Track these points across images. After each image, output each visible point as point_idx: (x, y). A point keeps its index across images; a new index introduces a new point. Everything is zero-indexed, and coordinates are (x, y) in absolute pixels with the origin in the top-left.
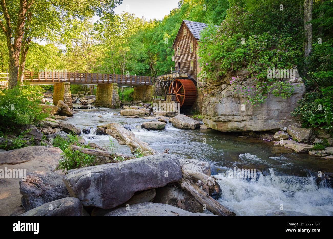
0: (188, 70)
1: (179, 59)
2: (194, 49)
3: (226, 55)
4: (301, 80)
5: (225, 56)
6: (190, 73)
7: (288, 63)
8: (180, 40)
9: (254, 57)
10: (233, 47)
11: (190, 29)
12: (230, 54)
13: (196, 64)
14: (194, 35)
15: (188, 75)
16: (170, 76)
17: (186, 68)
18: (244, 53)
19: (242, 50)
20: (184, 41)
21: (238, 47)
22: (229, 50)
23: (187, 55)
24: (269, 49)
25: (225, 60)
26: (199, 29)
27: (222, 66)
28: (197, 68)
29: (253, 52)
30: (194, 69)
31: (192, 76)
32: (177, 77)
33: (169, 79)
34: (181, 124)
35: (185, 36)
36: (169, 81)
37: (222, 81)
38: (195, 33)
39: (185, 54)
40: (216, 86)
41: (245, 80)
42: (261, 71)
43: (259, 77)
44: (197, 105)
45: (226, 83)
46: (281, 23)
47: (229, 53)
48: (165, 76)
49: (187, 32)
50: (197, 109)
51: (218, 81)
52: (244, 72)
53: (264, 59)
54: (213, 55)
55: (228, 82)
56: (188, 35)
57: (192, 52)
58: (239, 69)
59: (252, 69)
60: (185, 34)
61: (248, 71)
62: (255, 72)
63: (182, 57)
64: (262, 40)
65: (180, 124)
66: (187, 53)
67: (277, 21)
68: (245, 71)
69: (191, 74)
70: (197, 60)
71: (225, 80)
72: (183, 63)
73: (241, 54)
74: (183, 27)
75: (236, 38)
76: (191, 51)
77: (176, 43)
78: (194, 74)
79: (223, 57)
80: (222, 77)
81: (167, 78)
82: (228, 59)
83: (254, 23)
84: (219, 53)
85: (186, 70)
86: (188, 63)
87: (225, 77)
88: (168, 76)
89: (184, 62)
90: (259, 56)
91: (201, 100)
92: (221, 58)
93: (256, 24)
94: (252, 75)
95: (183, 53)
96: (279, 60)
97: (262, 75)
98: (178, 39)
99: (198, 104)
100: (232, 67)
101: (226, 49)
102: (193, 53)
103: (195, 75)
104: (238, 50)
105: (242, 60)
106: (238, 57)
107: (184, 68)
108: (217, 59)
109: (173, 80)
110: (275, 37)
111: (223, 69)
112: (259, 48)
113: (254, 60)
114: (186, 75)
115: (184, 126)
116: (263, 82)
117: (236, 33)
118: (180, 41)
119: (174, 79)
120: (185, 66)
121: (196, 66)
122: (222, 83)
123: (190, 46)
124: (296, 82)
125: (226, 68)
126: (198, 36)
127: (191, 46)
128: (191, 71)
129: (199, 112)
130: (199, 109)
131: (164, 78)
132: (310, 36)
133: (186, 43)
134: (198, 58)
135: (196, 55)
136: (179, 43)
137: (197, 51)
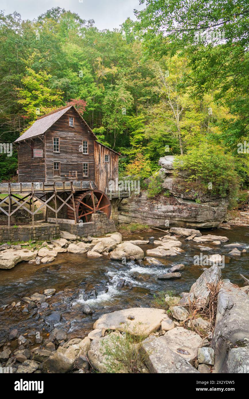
0: (79, 175)
6: (83, 180)
8: (60, 129)
20: (70, 134)
23: (77, 155)
30: (90, 176)
35: (73, 128)
49: (77, 124)
63: (63, 155)
72: (66, 165)
86: (79, 166)
89: (70, 165)
95: (68, 151)
98: (55, 127)
102: (88, 155)
107: (68, 172)
120: (72, 170)
121: (94, 173)
123: (83, 145)
128: (85, 178)
133: (75, 139)
134: (97, 163)
135: (94, 159)
136: (58, 133)
137: (96, 155)
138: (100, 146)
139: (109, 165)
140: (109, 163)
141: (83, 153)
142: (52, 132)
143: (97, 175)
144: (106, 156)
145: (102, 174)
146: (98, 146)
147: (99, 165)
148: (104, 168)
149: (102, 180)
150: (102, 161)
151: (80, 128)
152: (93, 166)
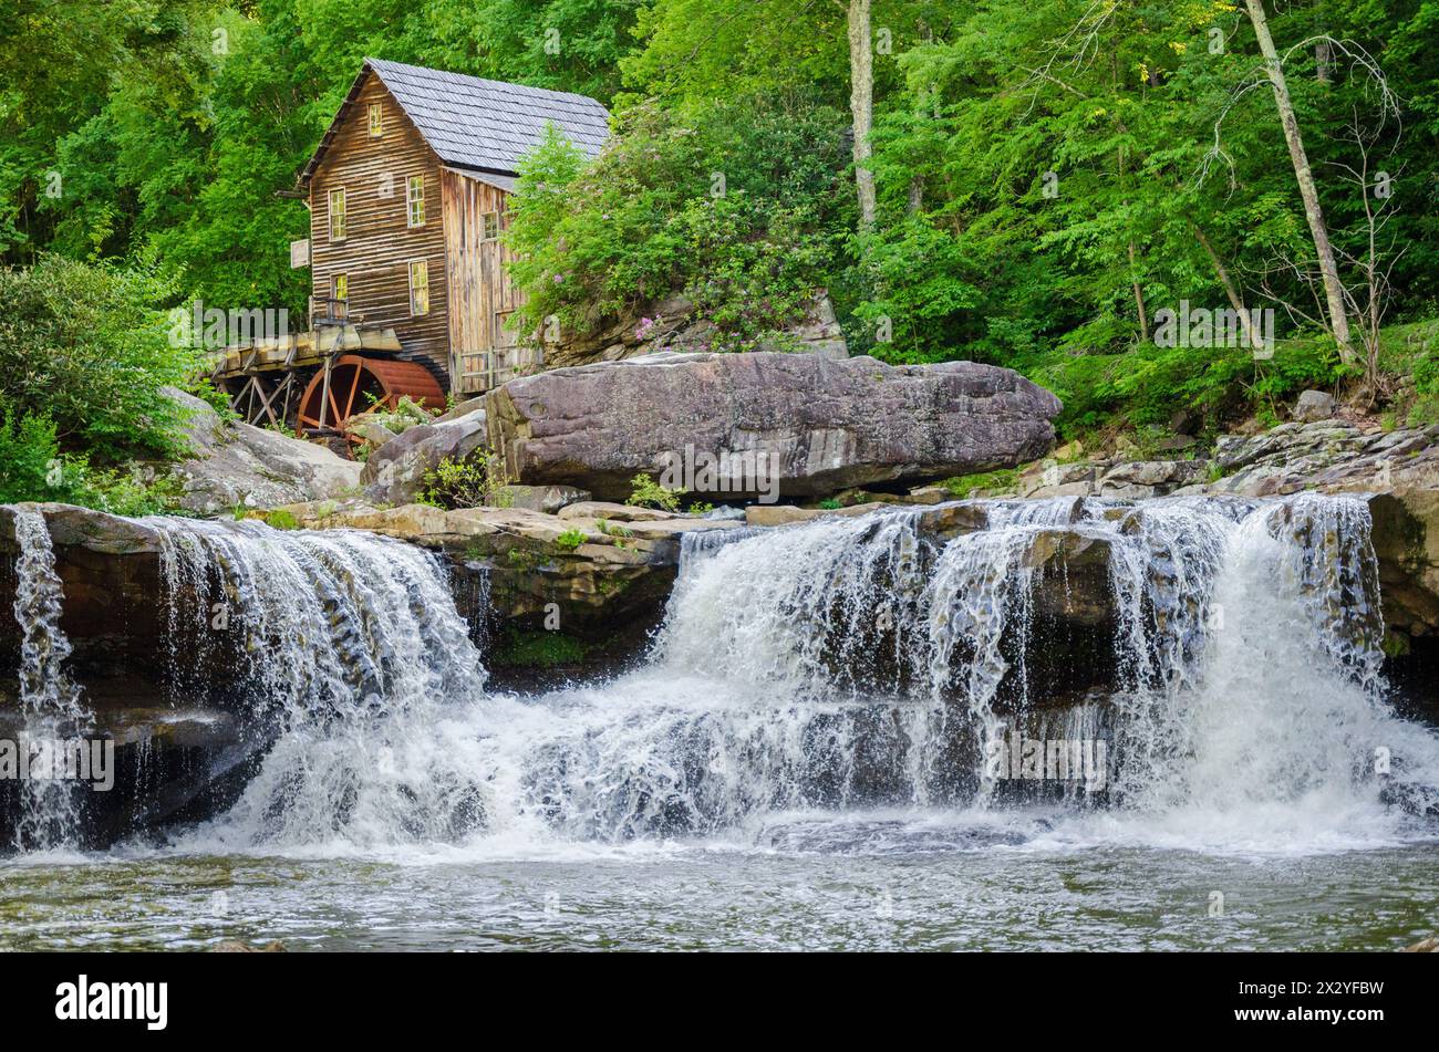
0: (396, 313)
1: (334, 258)
2: (434, 211)
3: (622, 251)
4: (836, 333)
5: (620, 256)
6: (411, 328)
7: (798, 281)
8: (346, 157)
9: (704, 262)
10: (642, 228)
11: (408, 109)
12: (634, 250)
13: (444, 286)
14: (435, 144)
15: (401, 337)
16: (300, 345)
17: (383, 302)
18: (676, 248)
19: (670, 240)
20: (371, 166)
21: (656, 231)
22: (630, 237)
23: (390, 237)
24: (748, 238)
25: (620, 267)
26: (450, 107)
27: (610, 284)
28: (450, 306)
29: (702, 246)
30: (432, 310)
31: (419, 347)
32: (349, 347)
33: (297, 359)
35: (378, 139)
36: (293, 369)
37: (606, 337)
38: (434, 133)
39: (378, 231)
40: (583, 355)
41: (681, 329)
42: (723, 301)
43: (717, 318)
45: (619, 342)
46: (781, 161)
47: (630, 246)
49: (392, 120)
51: (594, 338)
52: (675, 306)
53: (730, 268)
54: (580, 251)
55: (627, 337)
56: (397, 137)
57: (421, 224)
58: (661, 297)
59: (699, 296)
60: (377, 133)
61: (686, 303)
62: (708, 305)
63: (357, 246)
64: (724, 213)
66: (392, 229)
67: (770, 153)
68: (680, 301)
69: (417, 336)
70: (450, 262)
71: (617, 331)
72: (363, 277)
73: (667, 252)
74: (367, 93)
75: (649, 202)
76: (415, 220)
77: (319, 172)
78: (431, 334)
79: (614, 259)
80: (606, 322)
81: (278, 353)
82: (628, 263)
83: (702, 156)
84: (599, 245)
85: (384, 316)
86: (398, 278)
87: (617, 322)
88: (286, 342)
89: (373, 276)
90: (717, 260)
92: (606, 260)
93: (707, 160)
94: (699, 314)
95: (367, 227)
96: (775, 273)
97: (725, 312)
98: (335, 153)
100: (642, 288)
101: (620, 232)
102: (423, 229)
103: (441, 340)
104: (658, 238)
105: (669, 267)
106: (659, 260)
107: (370, 304)
108: (597, 263)
109: (328, 362)
110: (757, 206)
111: (613, 294)
112: (714, 235)
113: (704, 270)
114: (389, 341)
116: (732, 334)
117: (651, 187)
118: (345, 163)
119: (336, 356)
120: (377, 294)
121: (446, 296)
122: (607, 344)
123: (408, 195)
124: (824, 338)
125: (624, 290)
126: (453, 147)
127: (415, 192)
128: (417, 320)
131: (258, 355)
132: (868, 201)
134: (453, 256)
135: (443, 240)
136: (342, 170)
137: (451, 220)
138: (462, 181)
139: (498, 255)
140: (498, 244)
141: (411, 225)
142: (326, 173)
143: (455, 303)
144: (487, 218)
145: (473, 294)
146: (456, 184)
147: (460, 260)
148: (478, 272)
149: (473, 323)
150: (471, 241)
151: (400, 133)
152: (443, 270)
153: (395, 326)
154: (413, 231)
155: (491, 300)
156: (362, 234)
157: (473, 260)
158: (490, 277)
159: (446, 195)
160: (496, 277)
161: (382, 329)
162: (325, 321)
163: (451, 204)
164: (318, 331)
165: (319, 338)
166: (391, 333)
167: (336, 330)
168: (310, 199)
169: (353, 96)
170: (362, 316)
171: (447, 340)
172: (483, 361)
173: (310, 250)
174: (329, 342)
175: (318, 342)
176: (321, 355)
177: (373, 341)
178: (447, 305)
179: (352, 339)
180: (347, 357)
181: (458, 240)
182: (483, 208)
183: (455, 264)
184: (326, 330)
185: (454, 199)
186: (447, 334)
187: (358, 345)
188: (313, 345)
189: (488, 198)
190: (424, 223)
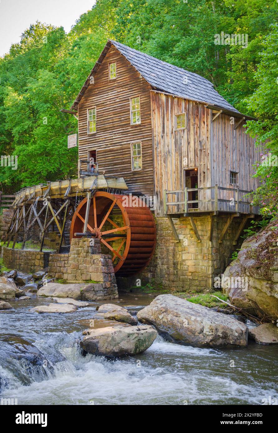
0: (123, 170)
1: (90, 142)
2: (146, 114)
6: (132, 177)
8: (97, 91)
11: (132, 62)
13: (152, 155)
14: (147, 79)
15: (127, 182)
16: (73, 185)
17: (116, 164)
20: (111, 95)
23: (120, 130)
28: (155, 166)
30: (144, 168)
32: (101, 187)
33: (71, 193)
34: (202, 331)
35: (114, 81)
36: (69, 198)
39: (113, 128)
44: (156, 266)
48: (55, 185)
49: (123, 69)
50: (153, 276)
56: (126, 77)
57: (138, 123)
60: (112, 77)
63: (103, 136)
65: (198, 330)
66: (122, 126)
69: (135, 182)
70: (155, 142)
72: (106, 151)
74: (108, 58)
76: (136, 120)
77: (82, 100)
78: (143, 181)
81: (61, 189)
85: (116, 171)
86: (124, 151)
88: (65, 184)
89: (111, 151)
91: (168, 251)
95: (108, 126)
98: (91, 90)
99: (159, 261)
102: (139, 126)
107: (109, 165)
109: (89, 195)
114: (121, 184)
115: (216, 338)
118: (97, 95)
119: (94, 192)
120: (113, 160)
121: (153, 160)
123: (131, 108)
127: (135, 105)
128: (135, 173)
129: (161, 284)
130: (162, 277)
131: (51, 190)
133: (118, 100)
134: (157, 138)
135: (151, 130)
136: (94, 98)
137: (156, 120)
138: (164, 98)
139: (185, 136)
140: (186, 131)
141: (132, 123)
142: (86, 100)
143: (158, 164)
144: (178, 116)
145: (169, 159)
146: (159, 99)
147: (162, 141)
148: (172, 147)
149: (169, 175)
150: (168, 130)
151: (127, 76)
152: (152, 147)
153: (123, 176)
154: (133, 127)
155: (181, 162)
156: (105, 130)
157: (170, 141)
158: (180, 149)
159: (153, 106)
160: (184, 149)
161: (116, 178)
162: (86, 173)
163: (156, 111)
164: (83, 178)
165: (83, 182)
166: (122, 180)
167: (93, 178)
168: (78, 114)
169: (100, 60)
170: (104, 171)
171: (153, 184)
172: (176, 196)
173: (77, 139)
174: (89, 184)
175: (83, 184)
176: (85, 191)
177: (112, 184)
178: (153, 165)
179: (102, 183)
180: (100, 192)
181: (161, 129)
182: (176, 111)
183: (159, 143)
184: (87, 178)
185: (158, 108)
186: (153, 181)
187: (106, 186)
188: (80, 186)
189: (179, 105)
190: (140, 123)
